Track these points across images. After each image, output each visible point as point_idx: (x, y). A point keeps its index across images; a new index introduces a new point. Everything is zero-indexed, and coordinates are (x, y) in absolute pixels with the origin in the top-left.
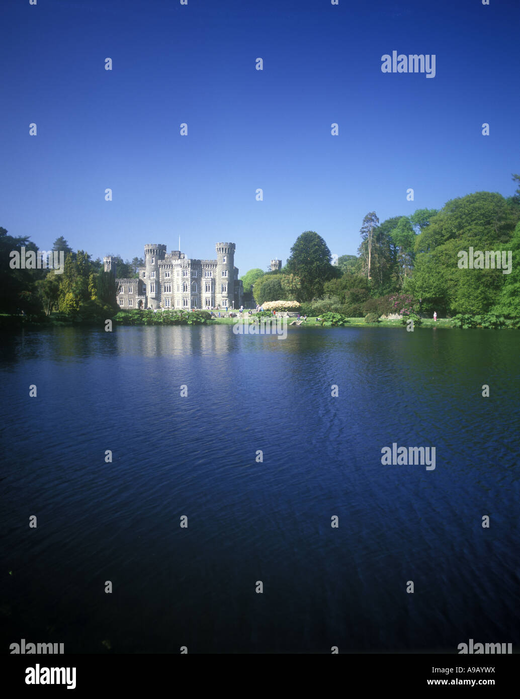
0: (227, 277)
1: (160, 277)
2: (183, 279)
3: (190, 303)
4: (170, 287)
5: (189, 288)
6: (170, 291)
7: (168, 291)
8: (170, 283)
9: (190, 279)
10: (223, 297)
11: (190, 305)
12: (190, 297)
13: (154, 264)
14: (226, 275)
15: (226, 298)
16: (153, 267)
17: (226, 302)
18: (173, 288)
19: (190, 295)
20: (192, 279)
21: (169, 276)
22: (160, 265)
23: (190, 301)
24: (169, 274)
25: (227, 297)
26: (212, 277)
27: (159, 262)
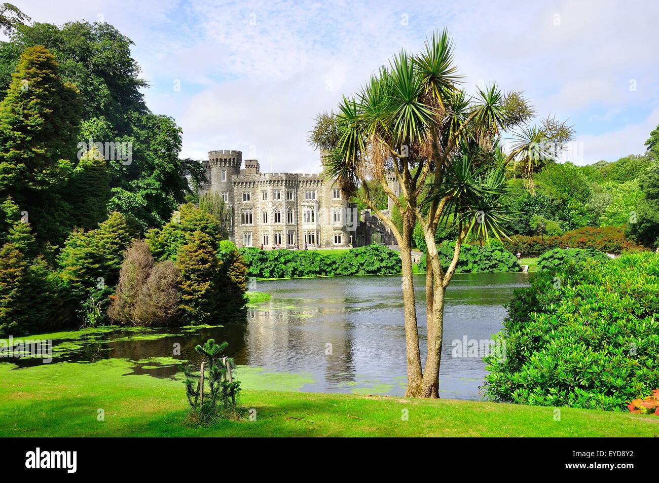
0: (340, 199)
1: (236, 200)
2: (273, 204)
3: (285, 240)
4: (251, 216)
5: (283, 217)
6: (251, 222)
7: (247, 223)
8: (251, 209)
9: (284, 202)
10: (335, 230)
11: (285, 243)
12: (285, 231)
13: (225, 180)
14: (338, 197)
15: (341, 232)
16: (224, 186)
17: (339, 237)
18: (255, 217)
19: (284, 227)
20: (288, 203)
21: (249, 199)
22: (235, 183)
23: (285, 237)
24: (249, 196)
25: (341, 230)
26: (316, 199)
27: (234, 177)
